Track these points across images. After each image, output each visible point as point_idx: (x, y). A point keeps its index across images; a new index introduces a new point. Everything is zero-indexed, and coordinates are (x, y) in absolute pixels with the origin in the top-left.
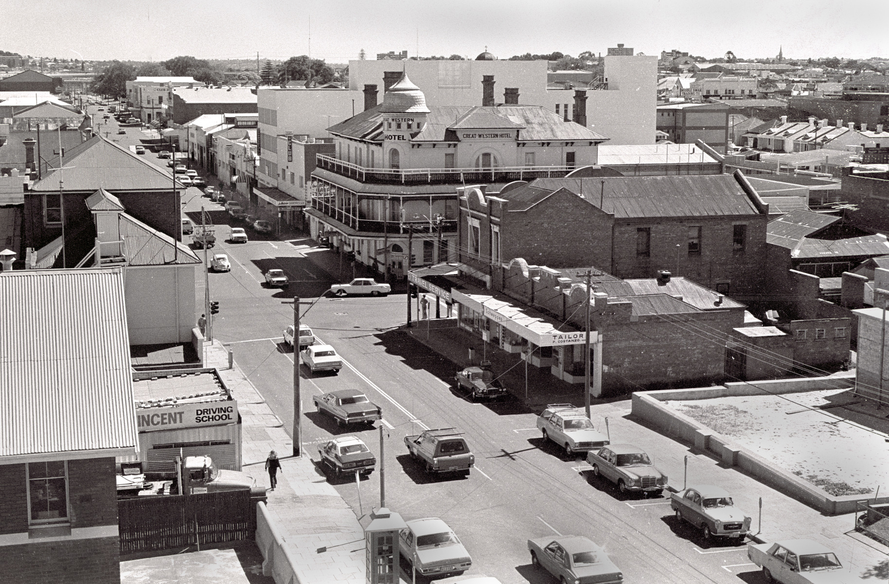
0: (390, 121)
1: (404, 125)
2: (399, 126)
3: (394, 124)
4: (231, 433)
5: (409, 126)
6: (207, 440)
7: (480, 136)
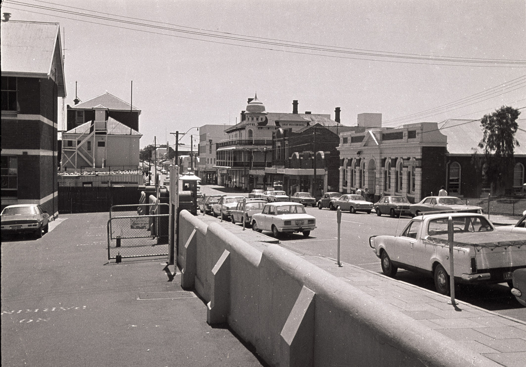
0: (249, 117)
1: (255, 119)
2: (253, 119)
3: (250, 118)
4: (138, 179)
5: (257, 119)
6: (127, 181)
7: (290, 125)
